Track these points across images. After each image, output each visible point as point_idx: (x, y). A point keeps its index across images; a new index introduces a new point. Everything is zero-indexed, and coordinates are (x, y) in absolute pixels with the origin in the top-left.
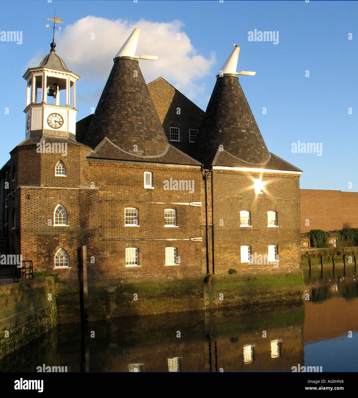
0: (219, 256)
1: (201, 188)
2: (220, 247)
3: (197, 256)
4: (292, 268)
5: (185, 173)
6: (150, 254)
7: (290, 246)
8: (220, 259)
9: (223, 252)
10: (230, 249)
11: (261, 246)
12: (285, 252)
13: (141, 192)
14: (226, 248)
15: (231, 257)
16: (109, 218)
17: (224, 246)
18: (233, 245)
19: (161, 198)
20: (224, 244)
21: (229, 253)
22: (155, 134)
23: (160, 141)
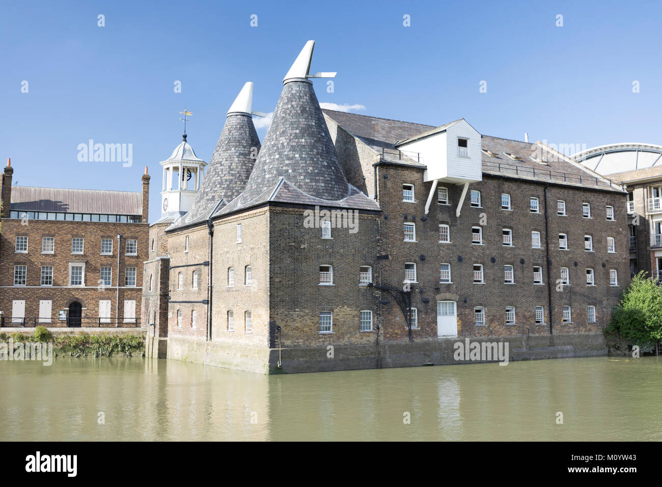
5: (202, 231)
22: (207, 194)
23: (208, 200)
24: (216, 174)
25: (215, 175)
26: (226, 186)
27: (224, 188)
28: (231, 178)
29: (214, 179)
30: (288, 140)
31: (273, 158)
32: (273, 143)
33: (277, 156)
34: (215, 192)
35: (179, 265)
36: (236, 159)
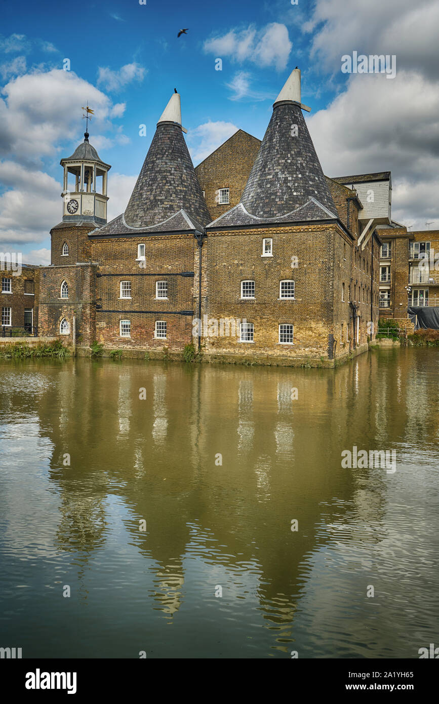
1: (195, 256)
3: (187, 330)
4: (316, 356)
5: (178, 240)
7: (313, 326)
11: (268, 323)
12: (304, 334)
13: (134, 265)
16: (107, 291)
19: (152, 269)
22: (162, 202)
23: (166, 208)
24: (167, 182)
25: (165, 184)
26: (182, 196)
27: (180, 199)
28: (185, 189)
29: (167, 187)
30: (306, 162)
31: (295, 176)
32: (289, 161)
33: (300, 176)
34: (171, 201)
35: (120, 273)
36: (185, 171)
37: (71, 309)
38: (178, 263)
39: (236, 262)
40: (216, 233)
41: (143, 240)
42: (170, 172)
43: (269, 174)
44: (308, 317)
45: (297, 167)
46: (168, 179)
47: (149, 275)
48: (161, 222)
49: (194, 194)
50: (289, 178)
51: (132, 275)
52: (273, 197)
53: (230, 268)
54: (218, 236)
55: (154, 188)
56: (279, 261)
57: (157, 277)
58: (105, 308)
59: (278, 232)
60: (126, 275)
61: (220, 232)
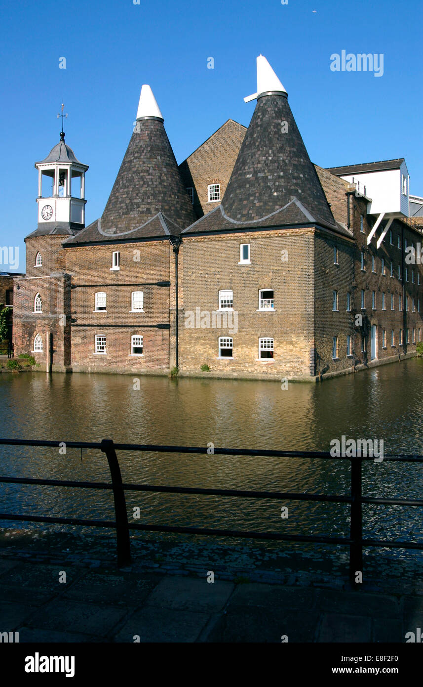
0: (190, 348)
1: (171, 264)
2: (190, 336)
3: (163, 346)
4: (297, 372)
5: (153, 247)
6: (116, 341)
7: (294, 339)
8: (190, 352)
9: (195, 343)
10: (203, 340)
11: (247, 337)
12: (285, 348)
13: (109, 275)
14: (198, 339)
15: (205, 350)
16: (81, 303)
17: (196, 335)
18: (207, 335)
19: (127, 279)
20: (196, 333)
21: (202, 345)
22: (138, 205)
23: (142, 212)
24: (144, 183)
25: (143, 185)
26: (160, 198)
27: (159, 201)
28: (163, 189)
29: (144, 189)
30: (289, 158)
31: (276, 175)
32: (270, 158)
33: (282, 174)
34: (148, 204)
35: (95, 284)
36: (165, 170)
37: (45, 324)
38: (153, 272)
39: (213, 270)
40: (192, 239)
41: (117, 248)
42: (147, 171)
43: (249, 173)
44: (288, 329)
45: (279, 164)
46: (145, 180)
47: (124, 285)
48: (136, 227)
49: (175, 195)
50: (269, 177)
51: (107, 286)
52: (252, 198)
53: (206, 276)
54: (194, 242)
55: (131, 190)
56: (257, 268)
57: (132, 287)
58: (79, 322)
59: (256, 237)
60: (101, 286)
61: (196, 238)
